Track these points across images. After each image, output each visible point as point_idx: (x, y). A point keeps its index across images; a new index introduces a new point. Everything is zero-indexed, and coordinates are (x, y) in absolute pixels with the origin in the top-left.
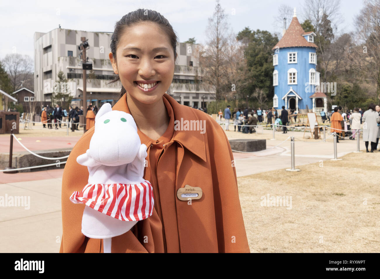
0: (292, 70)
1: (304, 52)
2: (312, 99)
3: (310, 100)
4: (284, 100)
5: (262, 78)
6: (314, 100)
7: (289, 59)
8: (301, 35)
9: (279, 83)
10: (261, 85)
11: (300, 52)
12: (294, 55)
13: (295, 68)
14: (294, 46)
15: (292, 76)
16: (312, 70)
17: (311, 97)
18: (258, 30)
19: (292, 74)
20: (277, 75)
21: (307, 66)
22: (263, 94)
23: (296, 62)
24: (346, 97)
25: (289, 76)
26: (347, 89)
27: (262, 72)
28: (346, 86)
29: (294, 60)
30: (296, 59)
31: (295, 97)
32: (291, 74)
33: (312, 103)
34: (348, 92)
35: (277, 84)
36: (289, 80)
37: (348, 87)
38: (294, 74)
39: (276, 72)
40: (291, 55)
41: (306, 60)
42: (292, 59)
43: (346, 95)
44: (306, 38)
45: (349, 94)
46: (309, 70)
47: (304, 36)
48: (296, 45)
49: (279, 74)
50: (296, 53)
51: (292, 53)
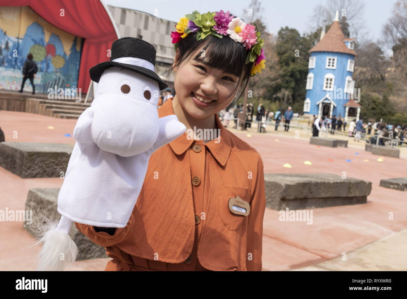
0: (330, 76)
1: (344, 59)
2: (345, 107)
3: (343, 109)
4: (318, 105)
5: (287, 78)
6: (347, 109)
7: (327, 64)
8: (342, 40)
9: (314, 87)
10: (286, 85)
11: (340, 58)
12: (334, 60)
13: (333, 74)
14: (335, 51)
15: (329, 82)
16: (349, 78)
17: (345, 106)
18: (287, 28)
19: (329, 80)
20: (312, 79)
21: (345, 73)
22: (288, 96)
23: (334, 68)
24: (373, 109)
25: (325, 81)
26: (376, 100)
27: (288, 72)
28: (375, 97)
29: (333, 66)
30: (335, 64)
31: (330, 104)
32: (327, 80)
33: (345, 112)
34: (377, 103)
35: (311, 88)
36: (325, 85)
37: (377, 99)
38: (331, 80)
39: (311, 75)
40: (330, 60)
41: (345, 67)
42: (331, 64)
43: (375, 106)
44: (346, 44)
45: (377, 106)
46: (346, 78)
47: (344, 42)
48: (337, 51)
49: (315, 78)
50: (336, 58)
51: (332, 58)
